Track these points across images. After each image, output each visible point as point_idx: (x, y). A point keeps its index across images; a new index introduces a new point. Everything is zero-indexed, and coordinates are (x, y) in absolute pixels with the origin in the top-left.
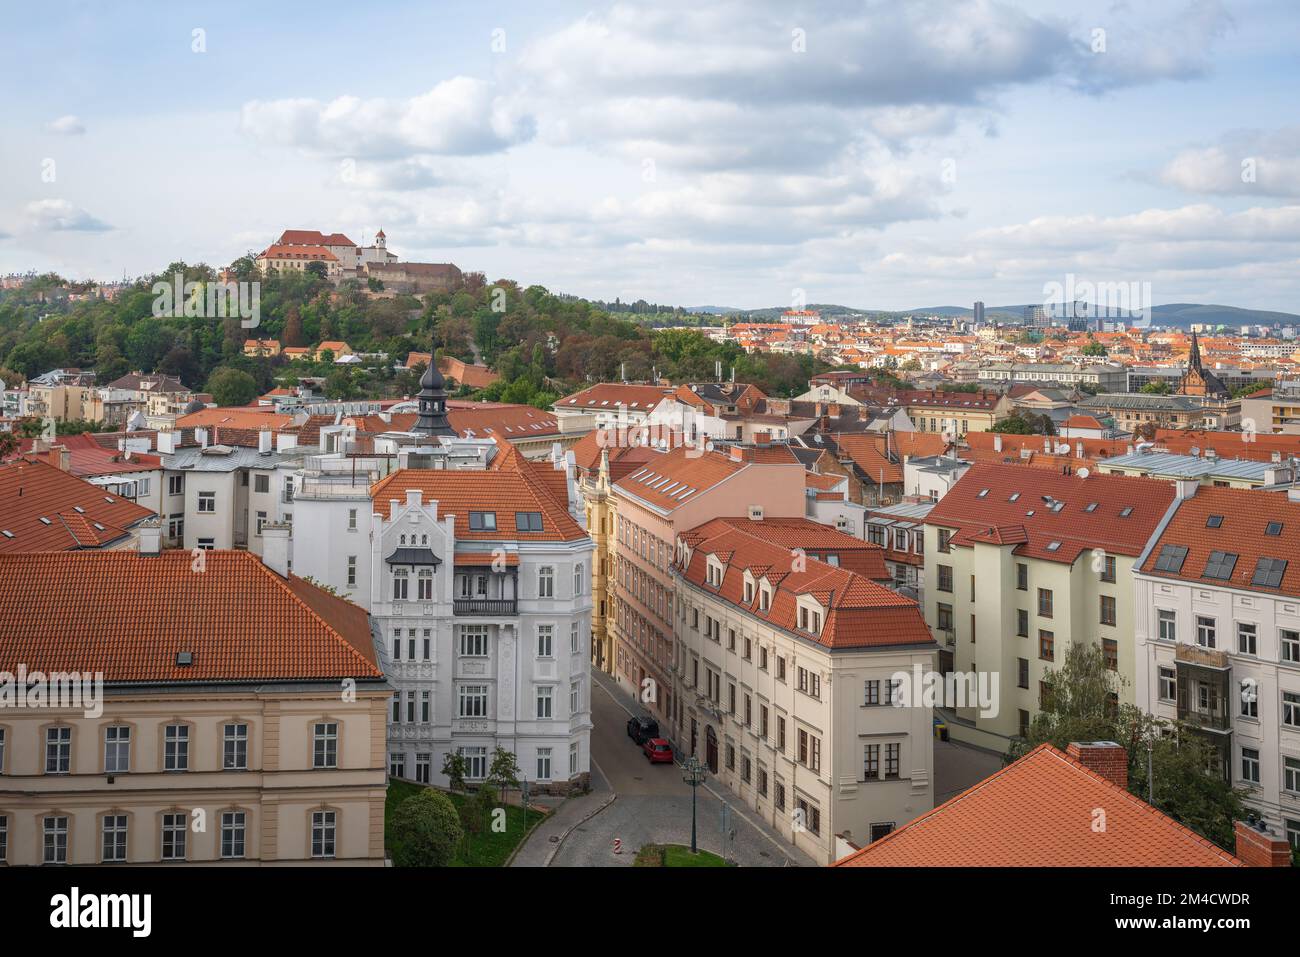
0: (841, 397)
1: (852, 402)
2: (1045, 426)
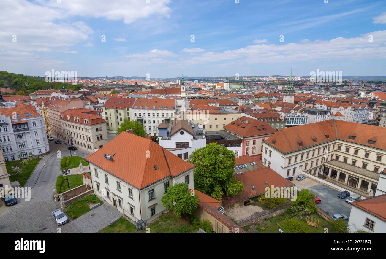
1: (89, 91)
2: (117, 92)
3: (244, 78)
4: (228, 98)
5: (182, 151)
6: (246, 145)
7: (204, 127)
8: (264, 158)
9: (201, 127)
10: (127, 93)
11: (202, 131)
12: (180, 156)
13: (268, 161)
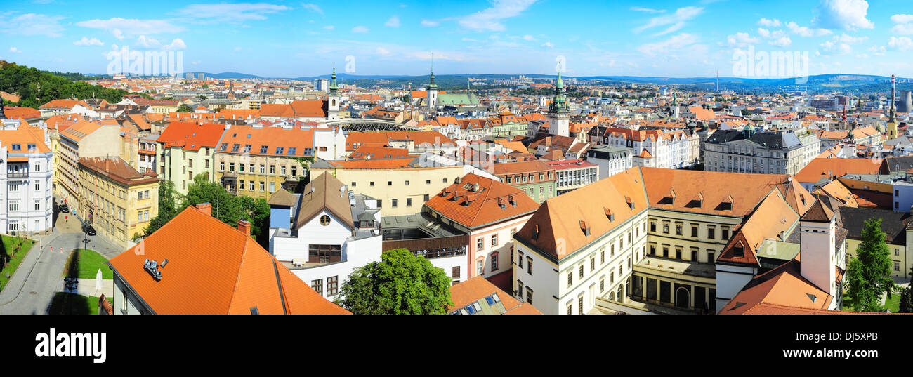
0: (132, 103)
1: (135, 104)
2: (190, 109)
3: (470, 79)
4: (435, 127)
5: (325, 272)
6: (476, 249)
7: (379, 204)
8: (519, 280)
9: (372, 205)
10: (210, 111)
11: (372, 215)
12: (318, 283)
13: (527, 287)
